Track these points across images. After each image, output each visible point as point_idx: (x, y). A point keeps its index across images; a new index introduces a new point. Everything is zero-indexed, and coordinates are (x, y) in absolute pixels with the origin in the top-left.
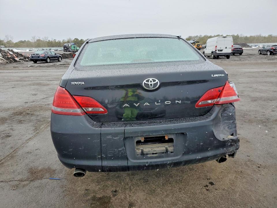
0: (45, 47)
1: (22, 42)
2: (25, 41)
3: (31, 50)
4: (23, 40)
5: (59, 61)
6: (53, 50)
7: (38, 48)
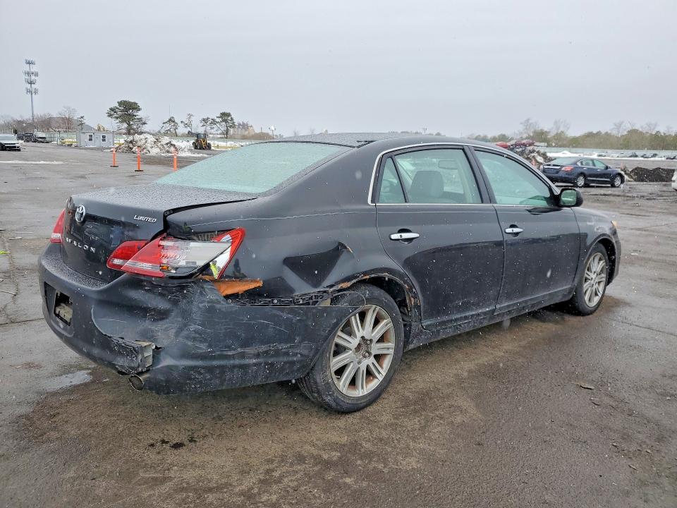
0: (642, 148)
1: (590, 135)
2: (599, 133)
3: (604, 154)
4: (595, 132)
5: (613, 186)
6: (663, 159)
7: (622, 151)
